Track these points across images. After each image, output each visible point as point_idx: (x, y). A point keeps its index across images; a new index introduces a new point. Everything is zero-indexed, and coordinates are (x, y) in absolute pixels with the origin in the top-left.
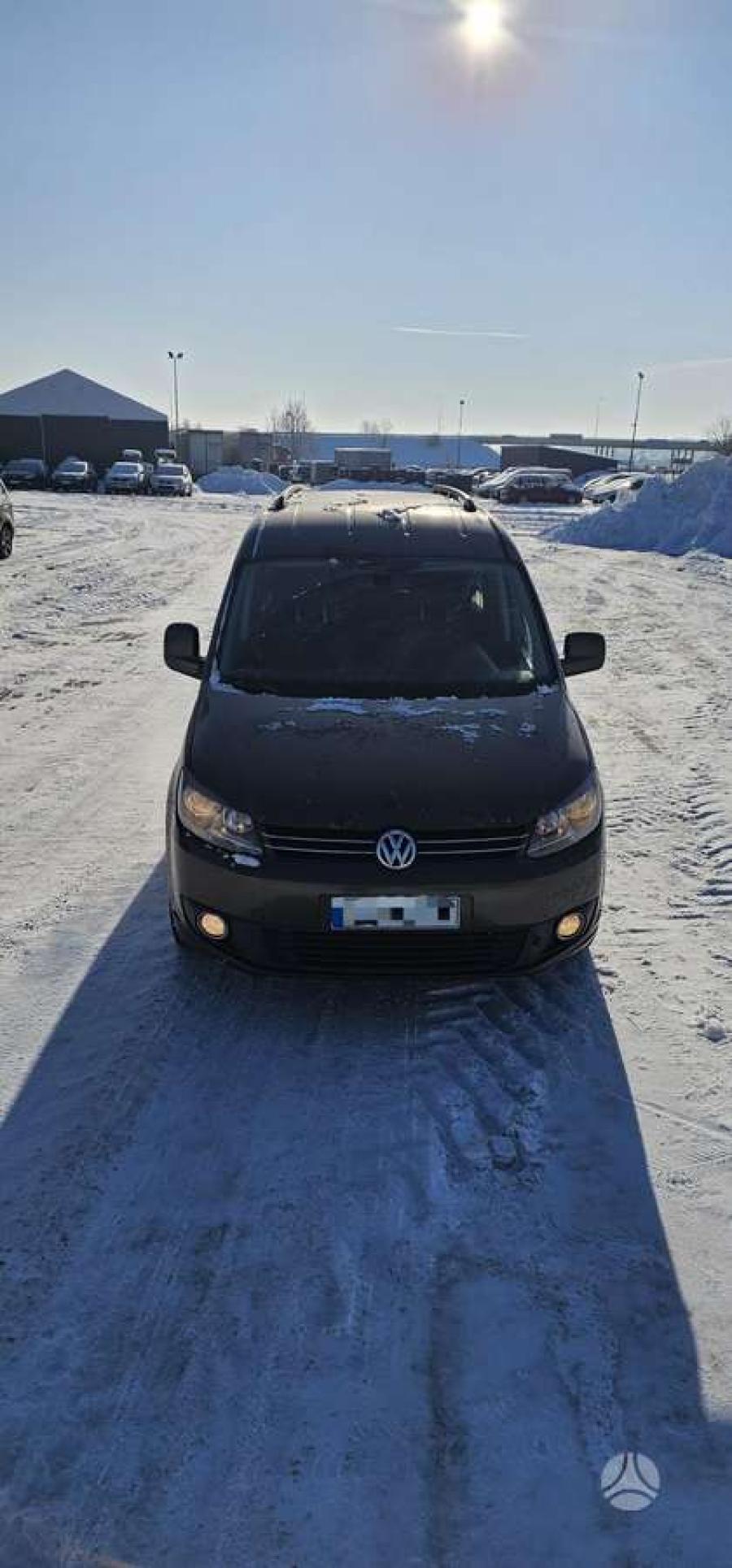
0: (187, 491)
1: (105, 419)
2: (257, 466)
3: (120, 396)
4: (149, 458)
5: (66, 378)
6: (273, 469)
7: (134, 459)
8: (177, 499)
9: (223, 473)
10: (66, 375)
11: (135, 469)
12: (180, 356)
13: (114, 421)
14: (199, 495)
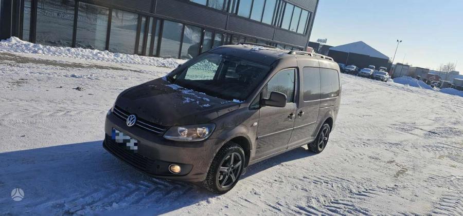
0: (385, 80)
1: (369, 56)
2: (418, 78)
3: (376, 50)
4: (377, 68)
5: (361, 43)
6: (424, 80)
7: (372, 68)
8: (380, 81)
9: (404, 78)
10: (361, 42)
11: (370, 71)
12: (401, 41)
13: (371, 57)
14: (391, 82)
